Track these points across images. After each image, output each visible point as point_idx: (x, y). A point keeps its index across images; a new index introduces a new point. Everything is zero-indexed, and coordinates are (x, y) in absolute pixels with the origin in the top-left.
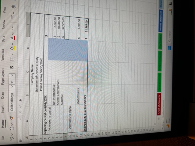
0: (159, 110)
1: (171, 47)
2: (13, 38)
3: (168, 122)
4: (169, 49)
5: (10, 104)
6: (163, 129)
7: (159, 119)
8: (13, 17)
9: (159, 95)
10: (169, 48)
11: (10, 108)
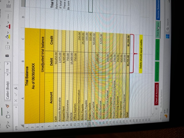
0: (157, 100)
1: (169, 35)
3: (166, 112)
4: (167, 37)
5: (6, 93)
6: (161, 119)
8: (8, 6)
10: (167, 36)
11: (6, 96)
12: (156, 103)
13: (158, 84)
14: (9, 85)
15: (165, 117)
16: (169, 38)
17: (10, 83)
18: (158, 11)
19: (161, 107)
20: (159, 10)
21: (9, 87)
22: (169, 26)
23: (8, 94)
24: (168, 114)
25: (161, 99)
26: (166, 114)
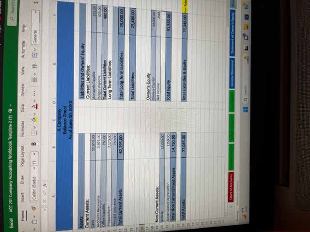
0: (231, 195)
1: (247, 108)
2: (35, 106)
3: (244, 211)
4: (244, 111)
5: (32, 191)
6: (237, 220)
7: (231, 207)
8: (34, 80)
9: (231, 175)
10: (245, 109)
11: (32, 196)
12: (231, 200)
13: (233, 173)
14: (36, 182)
15: (244, 218)
16: (247, 111)
17: (37, 178)
18: (232, 77)
19: (237, 204)
20: (234, 75)
21: (36, 184)
22: (248, 96)
23: (34, 193)
24: (247, 214)
25: (238, 193)
26: (244, 213)
